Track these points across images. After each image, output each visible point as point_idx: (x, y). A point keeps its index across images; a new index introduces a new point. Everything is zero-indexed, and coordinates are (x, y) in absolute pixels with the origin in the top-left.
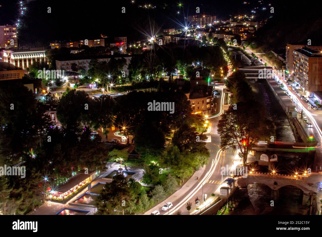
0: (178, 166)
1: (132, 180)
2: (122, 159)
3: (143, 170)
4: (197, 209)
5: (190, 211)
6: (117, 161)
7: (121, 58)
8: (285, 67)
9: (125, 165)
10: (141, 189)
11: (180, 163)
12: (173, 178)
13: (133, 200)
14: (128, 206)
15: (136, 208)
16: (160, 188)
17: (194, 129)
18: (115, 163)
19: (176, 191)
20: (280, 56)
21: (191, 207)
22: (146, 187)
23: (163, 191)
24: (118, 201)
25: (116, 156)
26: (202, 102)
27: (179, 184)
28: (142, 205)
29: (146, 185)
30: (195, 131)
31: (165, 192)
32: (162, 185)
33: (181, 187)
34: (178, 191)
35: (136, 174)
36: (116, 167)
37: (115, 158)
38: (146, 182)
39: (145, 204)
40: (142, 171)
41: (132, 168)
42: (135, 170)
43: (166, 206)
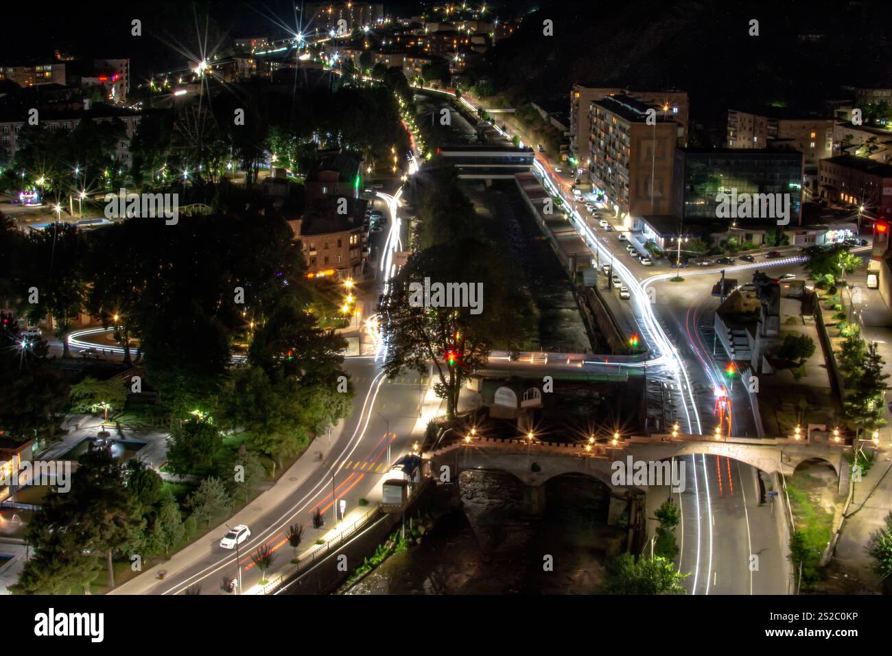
0: (265, 423)
1: (135, 465)
2: (107, 407)
3: (168, 436)
4: (319, 543)
5: (298, 548)
6: (94, 410)
7: (110, 119)
8: (568, 148)
9: (118, 423)
10: (162, 490)
11: (271, 415)
12: (252, 459)
13: (136, 523)
14: (123, 540)
15: (145, 544)
16: (213, 487)
17: (312, 320)
18: (87, 417)
19: (262, 492)
20: (554, 117)
21: (301, 537)
22: (177, 483)
23: (222, 494)
24: (95, 526)
25: (92, 398)
26: (336, 244)
27: (268, 474)
28: (163, 535)
29: (176, 478)
30: (315, 325)
31: (230, 496)
32: (221, 477)
33: (275, 481)
34: (266, 494)
35: (148, 448)
36: (93, 428)
37: (90, 403)
38: (174, 468)
39: (172, 533)
40: (164, 439)
41: (137, 430)
42: (146, 434)
43: (231, 536)
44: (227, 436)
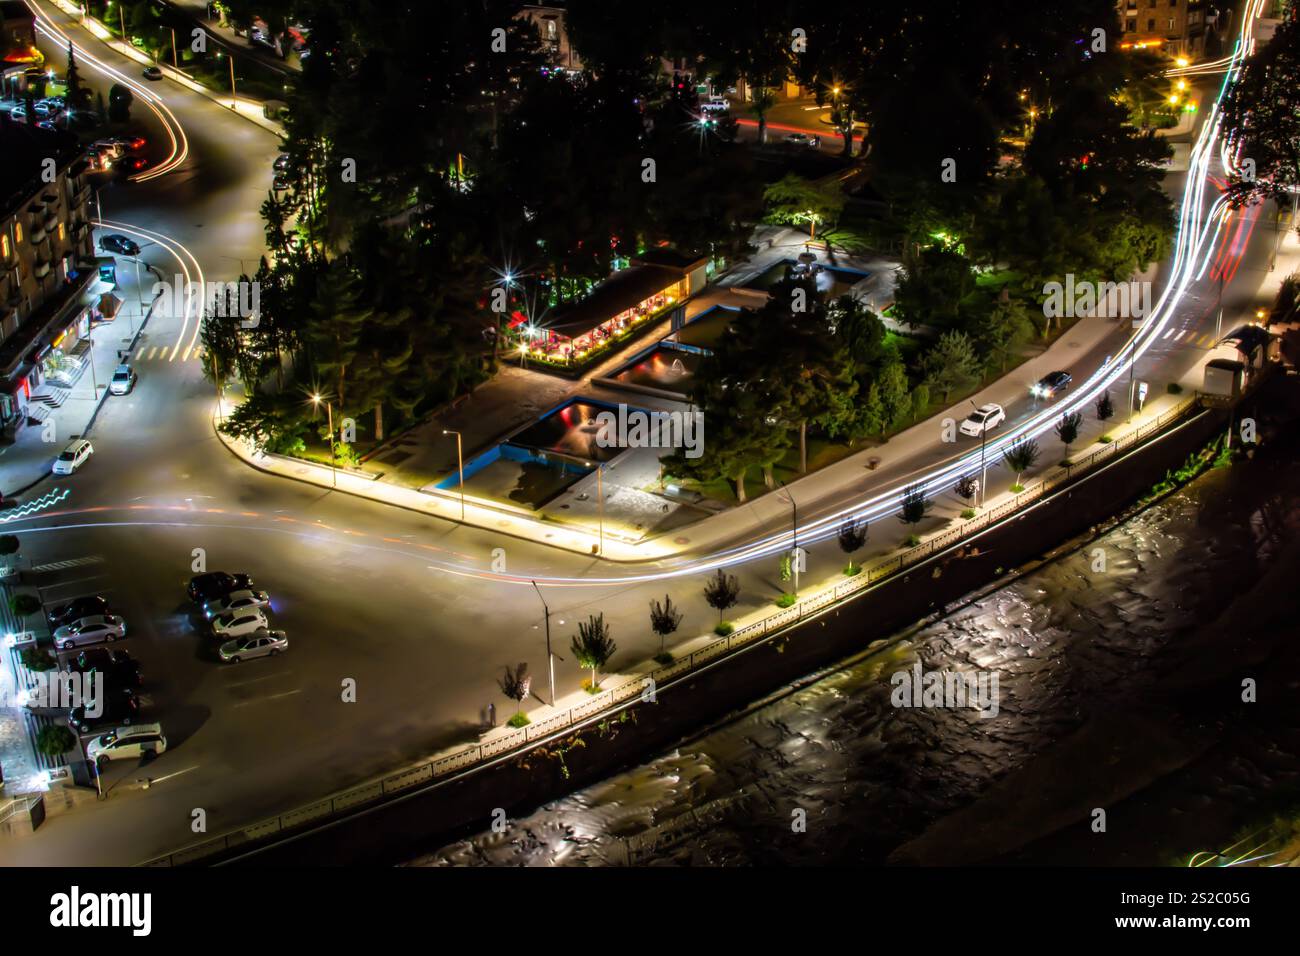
0: (1040, 259)
1: (848, 304)
2: (815, 218)
3: (898, 266)
4: (1103, 441)
5: (1072, 446)
6: (796, 222)
9: (828, 243)
10: (884, 343)
11: (1050, 249)
12: (1016, 310)
13: (843, 386)
14: (824, 409)
15: (853, 417)
16: (957, 345)
17: (1123, 112)
18: (786, 231)
19: (1025, 360)
21: (1078, 429)
22: (905, 335)
23: (969, 356)
24: (786, 386)
25: (794, 204)
26: (1167, 1)
27: (1038, 334)
28: (880, 407)
29: (905, 328)
30: (1126, 121)
31: (980, 361)
32: (970, 332)
33: (1048, 345)
34: (1031, 363)
35: (869, 282)
36: (792, 247)
37: (791, 212)
38: (903, 313)
39: (893, 405)
40: (892, 271)
41: (856, 254)
42: (867, 262)
43: (976, 418)
44: (983, 273)
